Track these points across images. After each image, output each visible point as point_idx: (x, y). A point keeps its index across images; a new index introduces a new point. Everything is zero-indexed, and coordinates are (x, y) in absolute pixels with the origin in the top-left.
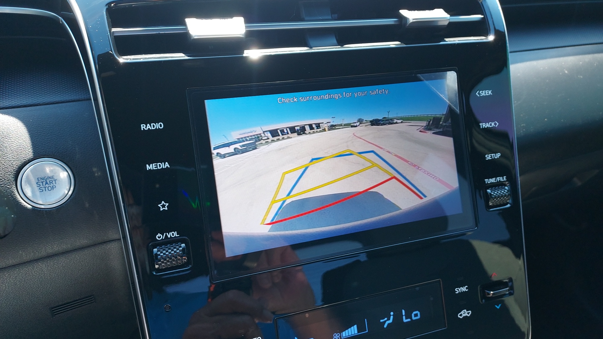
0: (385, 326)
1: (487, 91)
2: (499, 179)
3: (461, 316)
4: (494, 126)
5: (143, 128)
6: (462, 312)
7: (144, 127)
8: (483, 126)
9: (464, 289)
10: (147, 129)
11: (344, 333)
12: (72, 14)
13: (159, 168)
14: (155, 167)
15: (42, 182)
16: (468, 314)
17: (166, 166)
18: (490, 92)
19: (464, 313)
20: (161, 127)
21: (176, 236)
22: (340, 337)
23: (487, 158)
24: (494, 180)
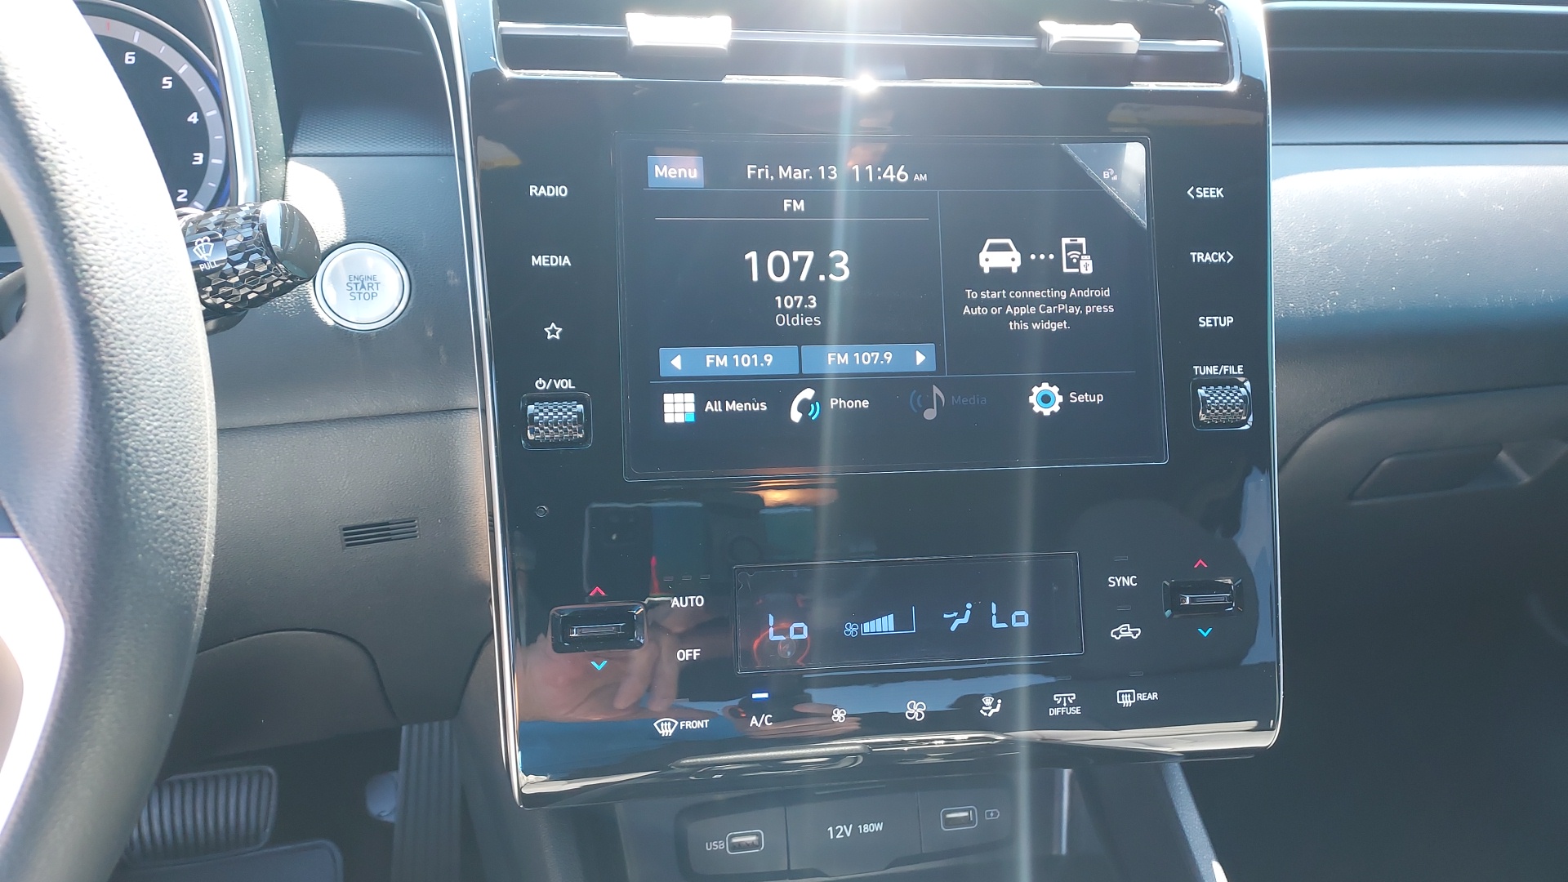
0: (953, 628)
1: (1211, 189)
2: (1225, 370)
3: (1118, 636)
4: (1224, 261)
5: (534, 193)
6: (1121, 628)
7: (535, 191)
8: (1199, 257)
9: (1128, 581)
10: (539, 194)
11: (866, 625)
12: (441, 6)
13: (552, 264)
14: (546, 263)
15: (356, 284)
16: (1135, 635)
17: (564, 262)
18: (1219, 192)
19: (1123, 631)
20: (563, 192)
21: (570, 387)
22: (859, 631)
23: (1202, 324)
24: (1215, 370)
